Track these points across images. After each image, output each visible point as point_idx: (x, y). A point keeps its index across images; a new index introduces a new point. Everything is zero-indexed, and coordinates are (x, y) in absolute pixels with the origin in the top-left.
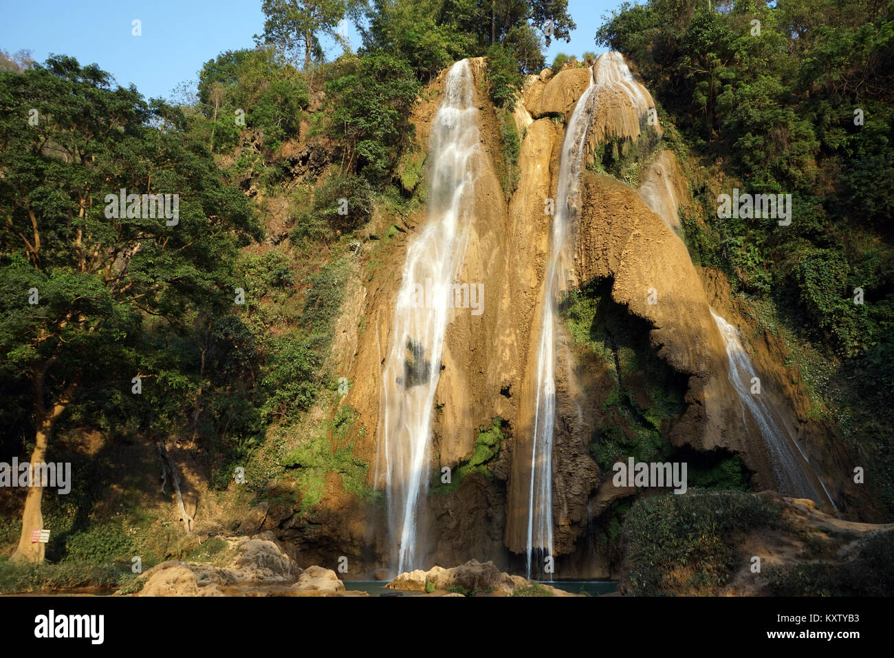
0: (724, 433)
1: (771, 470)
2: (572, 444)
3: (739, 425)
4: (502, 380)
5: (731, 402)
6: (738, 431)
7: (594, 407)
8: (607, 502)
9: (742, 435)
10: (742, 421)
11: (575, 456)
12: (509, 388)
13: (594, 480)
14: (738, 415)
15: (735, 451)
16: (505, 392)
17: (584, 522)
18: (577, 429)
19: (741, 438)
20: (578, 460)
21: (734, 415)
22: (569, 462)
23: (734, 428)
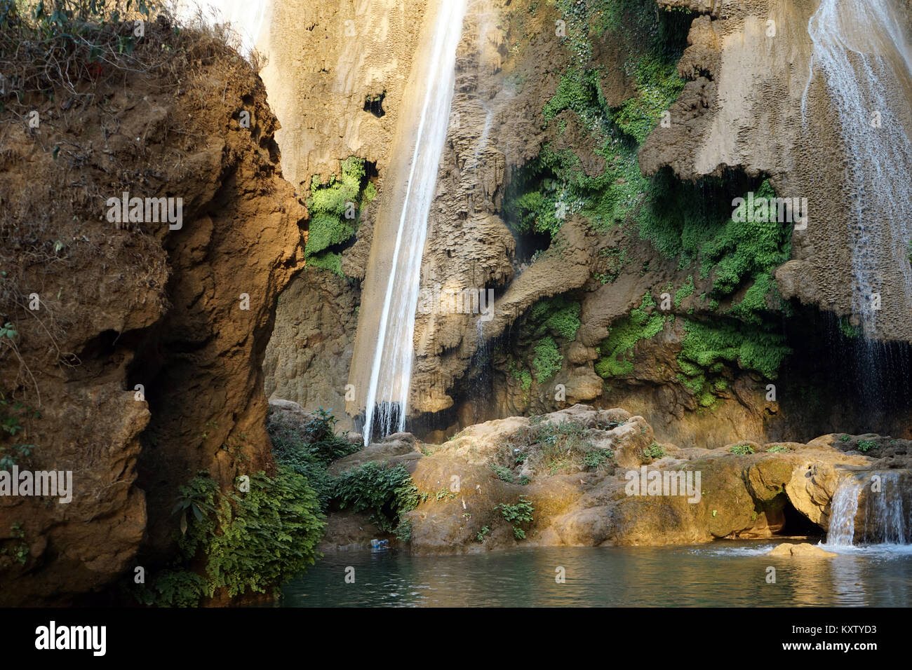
0: (744, 134)
1: (844, 209)
2: (459, 192)
3: (787, 113)
4: (368, 82)
5: (783, 66)
6: (781, 128)
7: (526, 117)
8: (517, 305)
9: (787, 138)
10: (797, 107)
11: (464, 216)
12: (383, 97)
13: (492, 262)
14: (794, 94)
15: (761, 172)
16: (374, 106)
17: (468, 349)
18: (472, 162)
19: (783, 142)
20: (467, 224)
21: (783, 93)
22: (450, 229)
23: (774, 121)
